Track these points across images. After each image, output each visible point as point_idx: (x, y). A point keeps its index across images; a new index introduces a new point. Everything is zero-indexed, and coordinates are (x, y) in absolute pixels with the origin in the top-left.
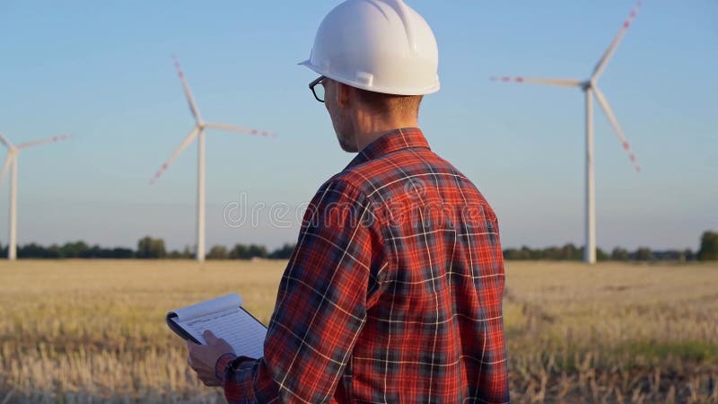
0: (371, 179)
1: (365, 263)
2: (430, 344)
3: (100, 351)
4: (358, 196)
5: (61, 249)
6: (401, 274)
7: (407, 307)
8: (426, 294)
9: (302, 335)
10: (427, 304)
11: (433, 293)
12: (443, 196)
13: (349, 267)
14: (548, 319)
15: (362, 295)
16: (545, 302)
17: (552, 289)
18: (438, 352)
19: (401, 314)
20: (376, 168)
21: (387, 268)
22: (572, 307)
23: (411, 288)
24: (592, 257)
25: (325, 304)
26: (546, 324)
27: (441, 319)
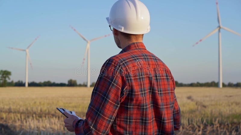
0: (122, 58)
1: (120, 86)
2: (143, 114)
3: (53, 117)
4: (117, 64)
5: (42, 83)
6: (132, 90)
7: (134, 102)
8: (140, 97)
9: (98, 111)
10: (141, 100)
11: (143, 97)
12: (149, 64)
13: (114, 88)
15: (118, 97)
16: (204, 101)
17: (207, 97)
18: (146, 117)
19: (133, 104)
20: (125, 55)
21: (127, 88)
22: (213, 103)
23: (135, 95)
24: (221, 86)
25: (106, 100)
26: (204, 108)
27: (146, 106)
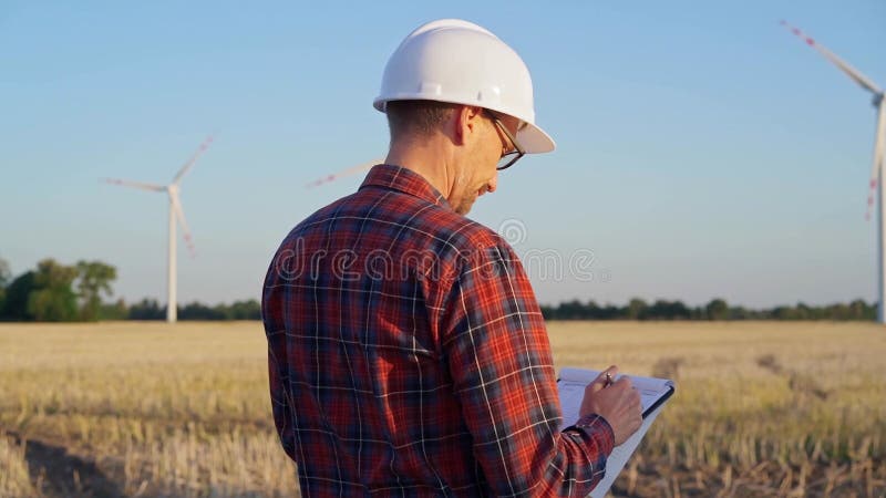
5: (228, 309)
14: (822, 395)
22: (854, 381)
26: (818, 402)
